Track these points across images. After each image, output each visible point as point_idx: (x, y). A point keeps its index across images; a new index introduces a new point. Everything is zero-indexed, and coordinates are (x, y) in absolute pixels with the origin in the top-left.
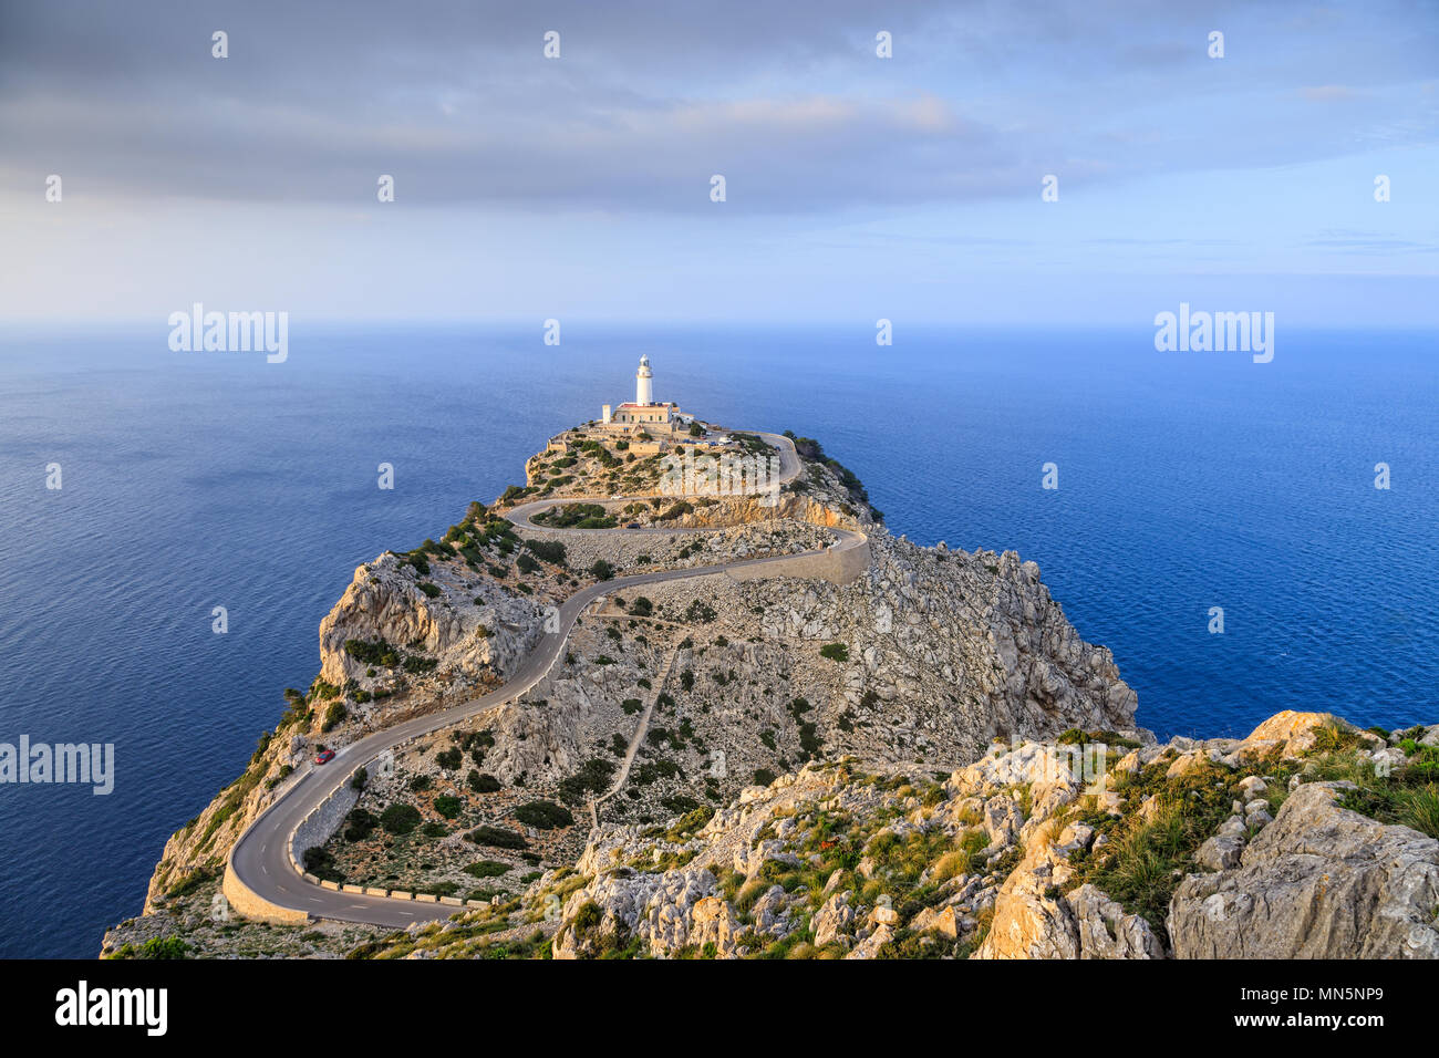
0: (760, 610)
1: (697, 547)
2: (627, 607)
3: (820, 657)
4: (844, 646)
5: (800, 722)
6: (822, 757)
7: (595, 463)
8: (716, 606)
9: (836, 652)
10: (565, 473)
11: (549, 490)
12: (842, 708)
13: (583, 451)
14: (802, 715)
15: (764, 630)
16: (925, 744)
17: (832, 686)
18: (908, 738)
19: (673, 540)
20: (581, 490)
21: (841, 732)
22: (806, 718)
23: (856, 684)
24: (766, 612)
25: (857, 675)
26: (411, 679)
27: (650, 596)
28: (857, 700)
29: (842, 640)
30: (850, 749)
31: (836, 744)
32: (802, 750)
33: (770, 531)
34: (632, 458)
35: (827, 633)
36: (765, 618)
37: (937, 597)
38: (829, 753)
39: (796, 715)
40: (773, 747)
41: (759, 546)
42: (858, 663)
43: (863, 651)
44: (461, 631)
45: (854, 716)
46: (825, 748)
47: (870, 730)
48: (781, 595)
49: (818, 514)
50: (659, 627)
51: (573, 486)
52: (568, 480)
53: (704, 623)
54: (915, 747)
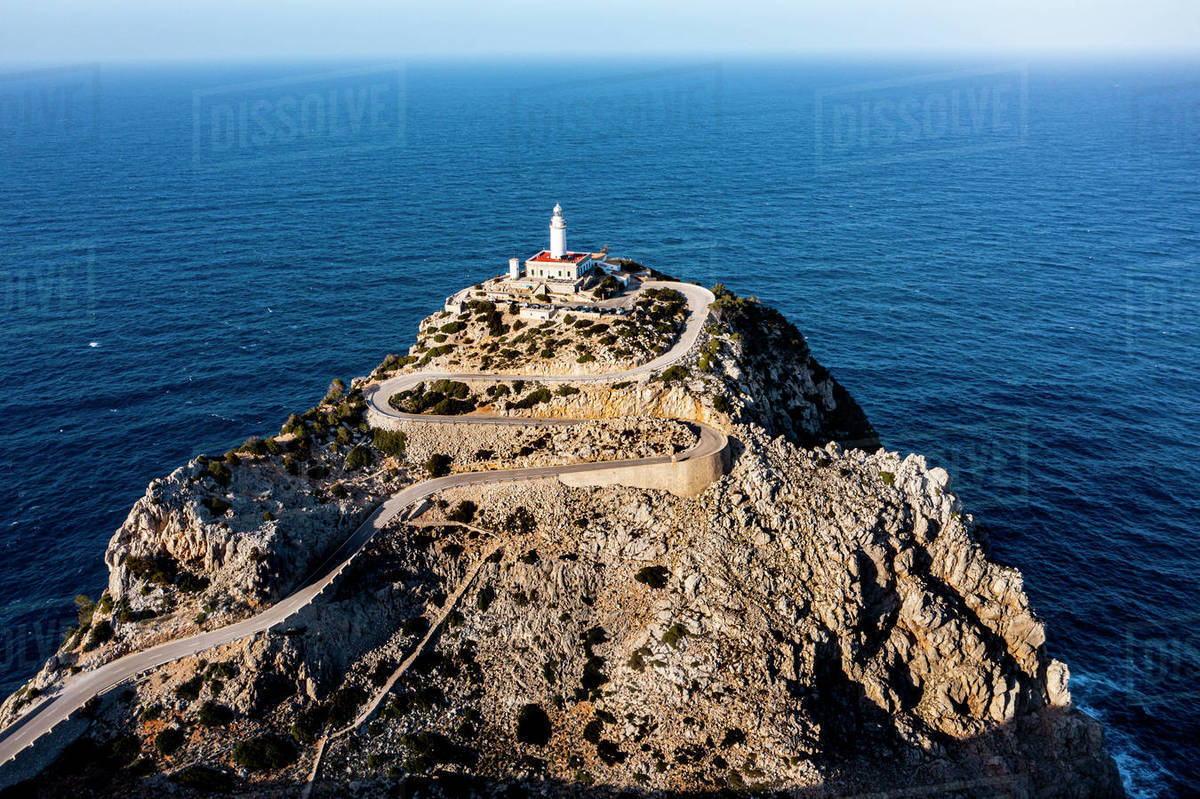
0: (583, 523)
1: (540, 444)
2: (448, 510)
3: (634, 581)
4: (665, 570)
5: (590, 654)
6: (601, 698)
7: (483, 329)
8: (539, 514)
9: (655, 577)
10: (450, 339)
11: (427, 360)
12: (640, 643)
13: (477, 313)
14: (594, 647)
15: (582, 546)
16: (722, 691)
17: (637, 615)
18: (703, 683)
19: (520, 433)
20: (457, 363)
21: (630, 670)
22: (597, 650)
23: (665, 616)
24: (589, 526)
25: (669, 606)
26: (180, 597)
27: (475, 499)
28: (659, 635)
29: (665, 562)
30: (633, 690)
31: (619, 683)
32: (581, 686)
33: (621, 429)
34: (519, 325)
35: (650, 555)
36: (587, 533)
37: (799, 513)
38: (609, 694)
39: (587, 647)
40: (552, 681)
41: (604, 447)
42: (675, 591)
43: (685, 577)
44: (236, 552)
45: (650, 653)
46: (606, 688)
47: (661, 670)
48: (612, 507)
49: (688, 408)
50: (474, 535)
51: (450, 357)
52: (449, 349)
53: (520, 534)
54: (710, 694)
